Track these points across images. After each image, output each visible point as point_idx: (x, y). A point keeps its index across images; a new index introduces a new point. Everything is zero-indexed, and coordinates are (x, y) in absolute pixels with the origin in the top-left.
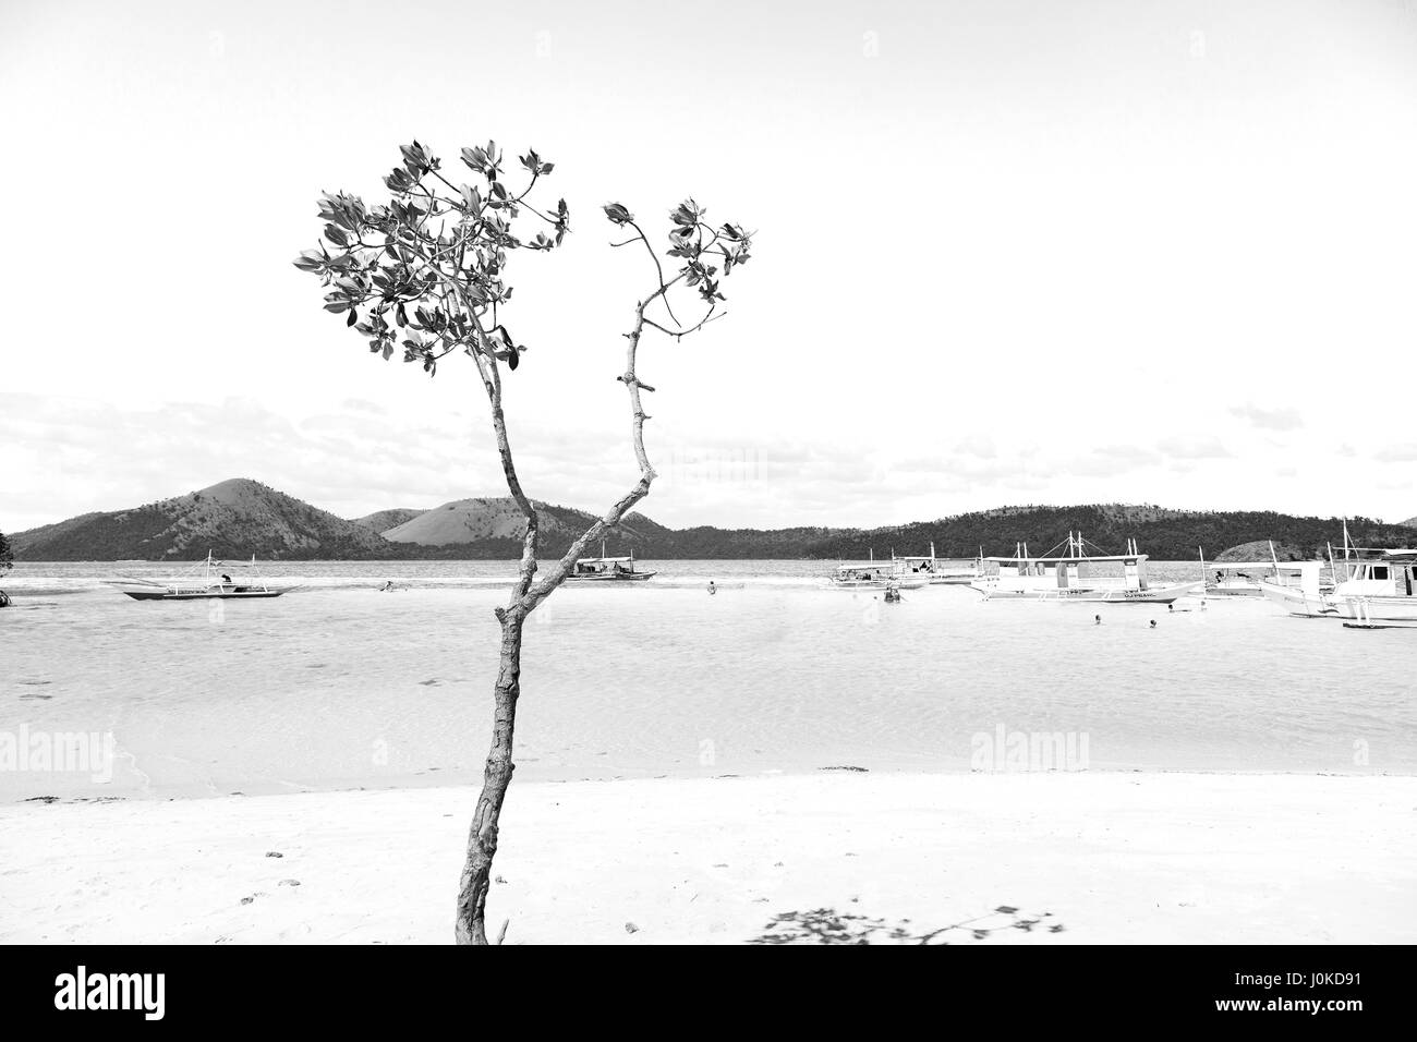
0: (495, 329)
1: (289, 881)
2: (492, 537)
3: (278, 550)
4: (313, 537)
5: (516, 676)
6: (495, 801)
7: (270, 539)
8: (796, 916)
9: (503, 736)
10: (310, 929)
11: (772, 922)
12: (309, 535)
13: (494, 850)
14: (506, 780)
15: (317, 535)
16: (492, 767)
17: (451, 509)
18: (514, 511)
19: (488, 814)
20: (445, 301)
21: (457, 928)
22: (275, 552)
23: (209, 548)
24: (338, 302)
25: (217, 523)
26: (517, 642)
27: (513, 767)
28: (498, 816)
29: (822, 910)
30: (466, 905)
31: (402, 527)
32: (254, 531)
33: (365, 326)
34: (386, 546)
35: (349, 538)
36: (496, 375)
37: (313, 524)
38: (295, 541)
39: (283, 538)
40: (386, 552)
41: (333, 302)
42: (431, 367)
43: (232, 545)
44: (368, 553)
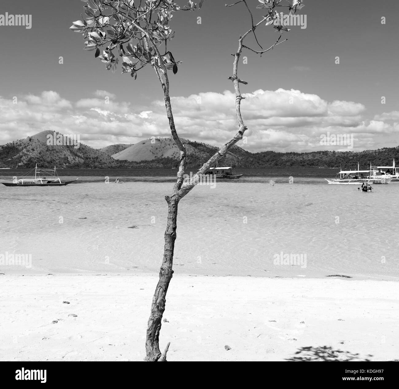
0: (166, 54)
1: (72, 315)
2: (163, 157)
3: (66, 163)
4: (81, 158)
5: (174, 229)
6: (164, 287)
7: (62, 158)
8: (311, 349)
9: (168, 257)
10: (82, 337)
11: (299, 351)
12: (79, 156)
13: (164, 310)
14: (170, 278)
15: (83, 156)
16: (163, 272)
17: (144, 144)
18: (174, 144)
19: (161, 293)
20: (141, 41)
21: (146, 344)
22: (64, 164)
23: (36, 163)
24: (91, 45)
25: (39, 151)
26: (175, 212)
27: (173, 272)
28: (165, 295)
29: (325, 346)
30: (151, 334)
31: (121, 153)
32: (55, 155)
33: (104, 57)
34: (113, 162)
35: (97, 158)
36: (167, 80)
37: (81, 151)
38: (73, 160)
39: (67, 158)
40: (113, 165)
41: (89, 46)
42: (134, 75)
43: (46, 161)
44: (105, 165)
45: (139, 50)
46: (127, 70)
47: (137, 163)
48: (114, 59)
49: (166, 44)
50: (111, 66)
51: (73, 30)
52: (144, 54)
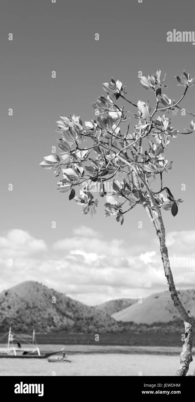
0: (162, 190)
3: (50, 326)
4: (70, 318)
7: (46, 319)
12: (68, 316)
15: (73, 316)
17: (157, 297)
20: (129, 176)
22: (48, 327)
23: (11, 325)
24: (65, 186)
25: (17, 309)
31: (124, 311)
32: (37, 314)
33: (80, 198)
34: (114, 324)
35: (92, 319)
36: (162, 225)
37: (70, 309)
38: (60, 321)
39: (53, 319)
40: (115, 328)
41: (62, 186)
42: (121, 219)
43: (25, 323)
44: (103, 329)
45: (126, 187)
46: (112, 213)
47: (147, 326)
48: (93, 200)
49: (161, 178)
50: (89, 209)
51: (43, 166)
52: (134, 191)
